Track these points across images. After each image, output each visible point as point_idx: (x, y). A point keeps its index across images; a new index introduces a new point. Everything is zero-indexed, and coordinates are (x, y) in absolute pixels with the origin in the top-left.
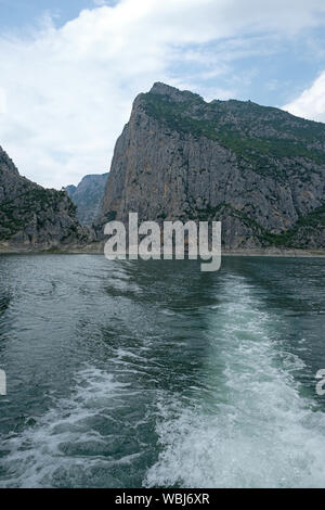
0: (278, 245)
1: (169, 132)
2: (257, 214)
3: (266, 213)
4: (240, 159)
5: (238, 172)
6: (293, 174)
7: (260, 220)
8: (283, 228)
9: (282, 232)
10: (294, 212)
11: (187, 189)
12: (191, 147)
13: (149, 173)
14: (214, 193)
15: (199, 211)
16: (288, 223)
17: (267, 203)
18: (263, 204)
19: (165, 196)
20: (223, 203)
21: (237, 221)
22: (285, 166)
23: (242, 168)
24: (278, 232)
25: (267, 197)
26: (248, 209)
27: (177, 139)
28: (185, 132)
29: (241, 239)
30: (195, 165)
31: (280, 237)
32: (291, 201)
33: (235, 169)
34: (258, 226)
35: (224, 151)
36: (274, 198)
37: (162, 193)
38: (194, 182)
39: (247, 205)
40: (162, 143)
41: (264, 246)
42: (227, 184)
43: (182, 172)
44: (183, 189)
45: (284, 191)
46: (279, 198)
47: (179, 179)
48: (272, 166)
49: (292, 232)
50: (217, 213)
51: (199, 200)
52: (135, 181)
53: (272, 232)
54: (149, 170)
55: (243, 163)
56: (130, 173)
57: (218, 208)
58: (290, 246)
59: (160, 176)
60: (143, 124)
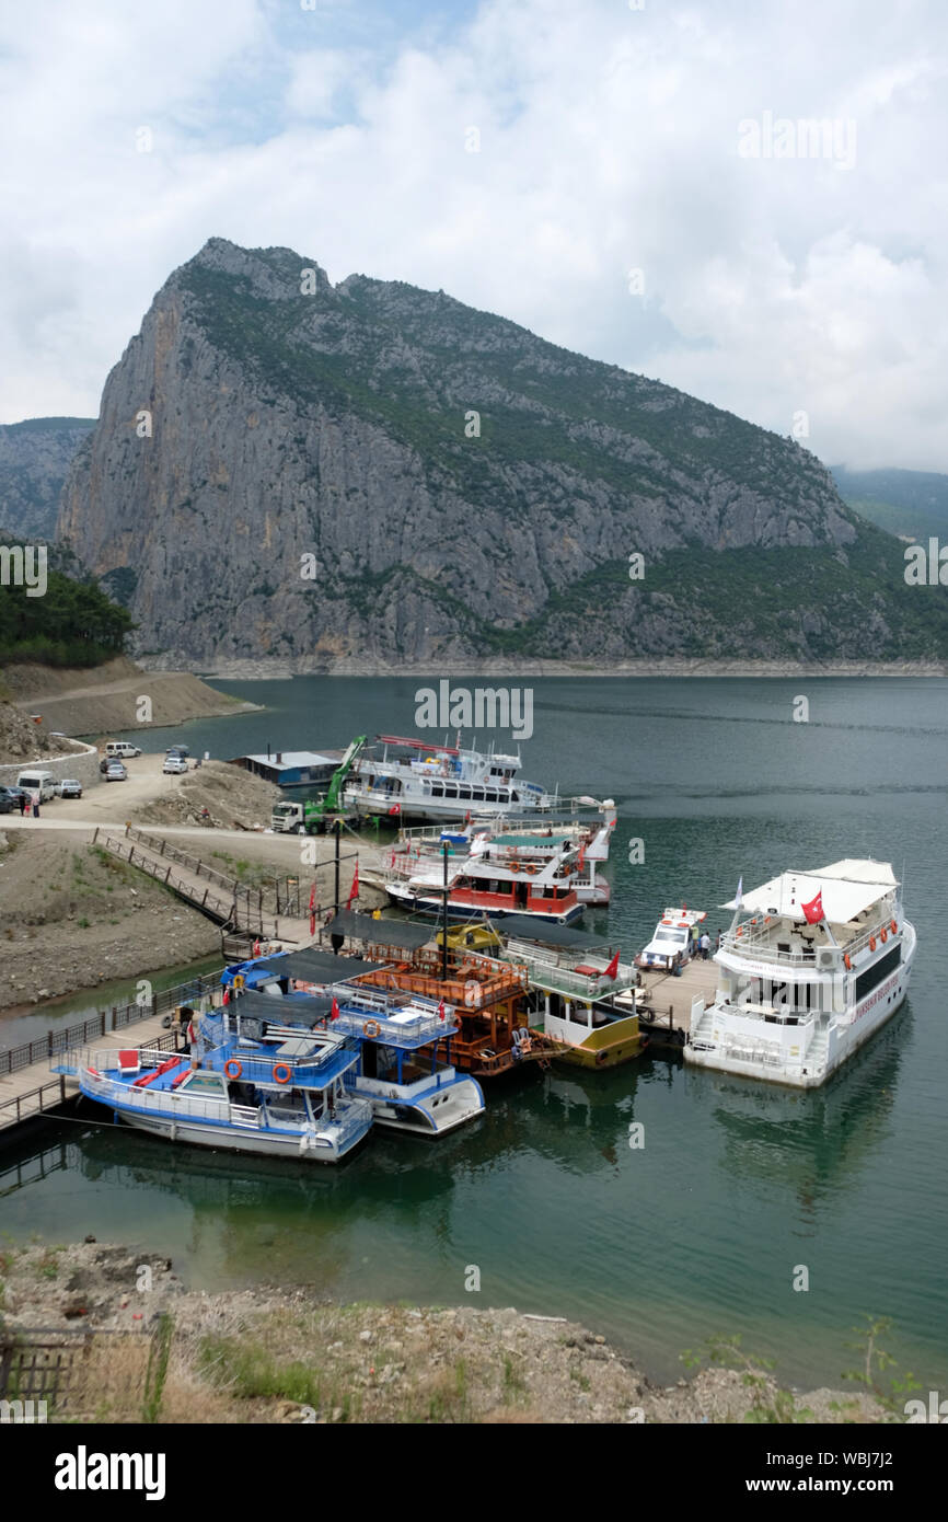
0: (509, 651)
1: (272, 396)
2: (467, 587)
3: (484, 585)
4: (429, 465)
5: (424, 496)
6: (541, 501)
7: (473, 599)
8: (520, 617)
9: (518, 625)
10: (540, 582)
11: (318, 531)
12: (325, 436)
13: (223, 488)
14: (377, 541)
15: (348, 581)
16: (530, 605)
17: (487, 565)
18: (478, 567)
19: (267, 543)
20: (397, 565)
21: (428, 604)
22: (524, 481)
23: (435, 488)
24: (509, 625)
25: (486, 552)
26: (449, 577)
27: (291, 414)
28: (309, 398)
29: (437, 641)
30: (334, 479)
31: (516, 634)
32: (533, 561)
33: (422, 491)
34: (470, 613)
35: (396, 450)
36: (499, 553)
37: (260, 537)
38: (334, 517)
39: (447, 569)
40: (253, 422)
41: (482, 655)
42: (405, 523)
43: (307, 492)
44: (310, 532)
45: (521, 539)
46: (510, 555)
47: (302, 510)
48: (497, 483)
49: (537, 624)
50: (386, 587)
51: (346, 557)
52: (188, 503)
53: (498, 624)
54: (224, 478)
55: (437, 477)
56: (174, 482)
57: (386, 576)
58: (532, 655)
59: (252, 497)
60: (204, 366)
